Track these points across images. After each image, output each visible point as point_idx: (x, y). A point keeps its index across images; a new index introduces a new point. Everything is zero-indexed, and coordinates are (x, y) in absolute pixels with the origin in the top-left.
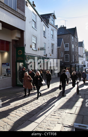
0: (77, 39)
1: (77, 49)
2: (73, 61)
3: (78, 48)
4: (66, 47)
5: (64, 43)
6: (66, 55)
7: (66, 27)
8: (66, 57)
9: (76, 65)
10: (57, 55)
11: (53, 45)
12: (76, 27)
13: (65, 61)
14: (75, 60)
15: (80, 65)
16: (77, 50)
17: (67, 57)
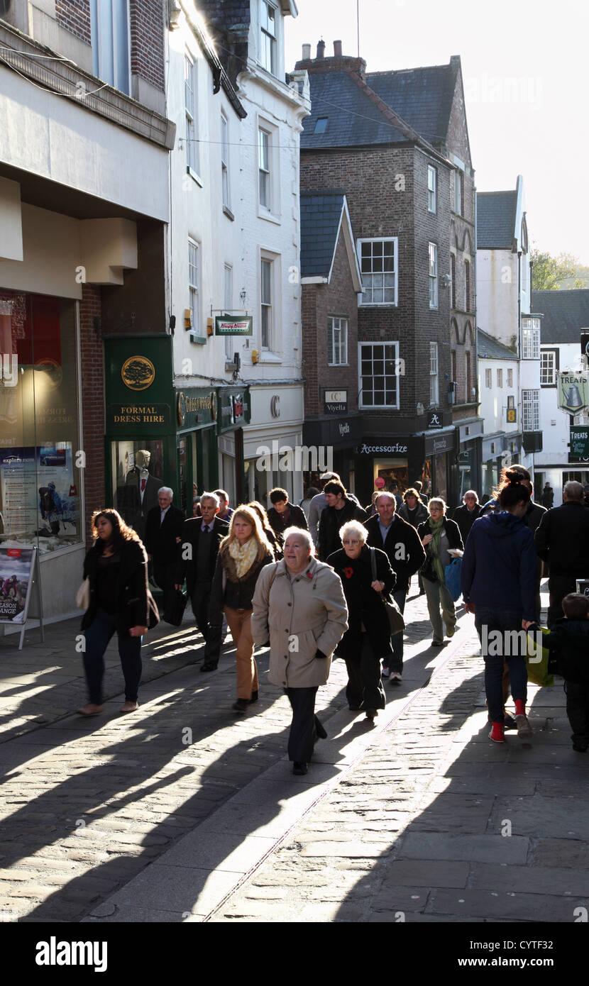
0: (466, 176)
1: (461, 276)
2: (435, 400)
3: (469, 268)
4: (366, 266)
5: (358, 233)
6: (366, 350)
7: (359, 63)
8: (366, 367)
9: (456, 433)
10: (299, 355)
11: (269, 264)
12: (456, 60)
13: (361, 406)
14: (448, 387)
15: (487, 431)
16: (461, 290)
17: (376, 363)
